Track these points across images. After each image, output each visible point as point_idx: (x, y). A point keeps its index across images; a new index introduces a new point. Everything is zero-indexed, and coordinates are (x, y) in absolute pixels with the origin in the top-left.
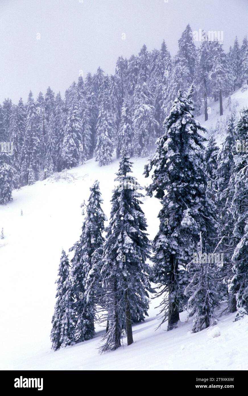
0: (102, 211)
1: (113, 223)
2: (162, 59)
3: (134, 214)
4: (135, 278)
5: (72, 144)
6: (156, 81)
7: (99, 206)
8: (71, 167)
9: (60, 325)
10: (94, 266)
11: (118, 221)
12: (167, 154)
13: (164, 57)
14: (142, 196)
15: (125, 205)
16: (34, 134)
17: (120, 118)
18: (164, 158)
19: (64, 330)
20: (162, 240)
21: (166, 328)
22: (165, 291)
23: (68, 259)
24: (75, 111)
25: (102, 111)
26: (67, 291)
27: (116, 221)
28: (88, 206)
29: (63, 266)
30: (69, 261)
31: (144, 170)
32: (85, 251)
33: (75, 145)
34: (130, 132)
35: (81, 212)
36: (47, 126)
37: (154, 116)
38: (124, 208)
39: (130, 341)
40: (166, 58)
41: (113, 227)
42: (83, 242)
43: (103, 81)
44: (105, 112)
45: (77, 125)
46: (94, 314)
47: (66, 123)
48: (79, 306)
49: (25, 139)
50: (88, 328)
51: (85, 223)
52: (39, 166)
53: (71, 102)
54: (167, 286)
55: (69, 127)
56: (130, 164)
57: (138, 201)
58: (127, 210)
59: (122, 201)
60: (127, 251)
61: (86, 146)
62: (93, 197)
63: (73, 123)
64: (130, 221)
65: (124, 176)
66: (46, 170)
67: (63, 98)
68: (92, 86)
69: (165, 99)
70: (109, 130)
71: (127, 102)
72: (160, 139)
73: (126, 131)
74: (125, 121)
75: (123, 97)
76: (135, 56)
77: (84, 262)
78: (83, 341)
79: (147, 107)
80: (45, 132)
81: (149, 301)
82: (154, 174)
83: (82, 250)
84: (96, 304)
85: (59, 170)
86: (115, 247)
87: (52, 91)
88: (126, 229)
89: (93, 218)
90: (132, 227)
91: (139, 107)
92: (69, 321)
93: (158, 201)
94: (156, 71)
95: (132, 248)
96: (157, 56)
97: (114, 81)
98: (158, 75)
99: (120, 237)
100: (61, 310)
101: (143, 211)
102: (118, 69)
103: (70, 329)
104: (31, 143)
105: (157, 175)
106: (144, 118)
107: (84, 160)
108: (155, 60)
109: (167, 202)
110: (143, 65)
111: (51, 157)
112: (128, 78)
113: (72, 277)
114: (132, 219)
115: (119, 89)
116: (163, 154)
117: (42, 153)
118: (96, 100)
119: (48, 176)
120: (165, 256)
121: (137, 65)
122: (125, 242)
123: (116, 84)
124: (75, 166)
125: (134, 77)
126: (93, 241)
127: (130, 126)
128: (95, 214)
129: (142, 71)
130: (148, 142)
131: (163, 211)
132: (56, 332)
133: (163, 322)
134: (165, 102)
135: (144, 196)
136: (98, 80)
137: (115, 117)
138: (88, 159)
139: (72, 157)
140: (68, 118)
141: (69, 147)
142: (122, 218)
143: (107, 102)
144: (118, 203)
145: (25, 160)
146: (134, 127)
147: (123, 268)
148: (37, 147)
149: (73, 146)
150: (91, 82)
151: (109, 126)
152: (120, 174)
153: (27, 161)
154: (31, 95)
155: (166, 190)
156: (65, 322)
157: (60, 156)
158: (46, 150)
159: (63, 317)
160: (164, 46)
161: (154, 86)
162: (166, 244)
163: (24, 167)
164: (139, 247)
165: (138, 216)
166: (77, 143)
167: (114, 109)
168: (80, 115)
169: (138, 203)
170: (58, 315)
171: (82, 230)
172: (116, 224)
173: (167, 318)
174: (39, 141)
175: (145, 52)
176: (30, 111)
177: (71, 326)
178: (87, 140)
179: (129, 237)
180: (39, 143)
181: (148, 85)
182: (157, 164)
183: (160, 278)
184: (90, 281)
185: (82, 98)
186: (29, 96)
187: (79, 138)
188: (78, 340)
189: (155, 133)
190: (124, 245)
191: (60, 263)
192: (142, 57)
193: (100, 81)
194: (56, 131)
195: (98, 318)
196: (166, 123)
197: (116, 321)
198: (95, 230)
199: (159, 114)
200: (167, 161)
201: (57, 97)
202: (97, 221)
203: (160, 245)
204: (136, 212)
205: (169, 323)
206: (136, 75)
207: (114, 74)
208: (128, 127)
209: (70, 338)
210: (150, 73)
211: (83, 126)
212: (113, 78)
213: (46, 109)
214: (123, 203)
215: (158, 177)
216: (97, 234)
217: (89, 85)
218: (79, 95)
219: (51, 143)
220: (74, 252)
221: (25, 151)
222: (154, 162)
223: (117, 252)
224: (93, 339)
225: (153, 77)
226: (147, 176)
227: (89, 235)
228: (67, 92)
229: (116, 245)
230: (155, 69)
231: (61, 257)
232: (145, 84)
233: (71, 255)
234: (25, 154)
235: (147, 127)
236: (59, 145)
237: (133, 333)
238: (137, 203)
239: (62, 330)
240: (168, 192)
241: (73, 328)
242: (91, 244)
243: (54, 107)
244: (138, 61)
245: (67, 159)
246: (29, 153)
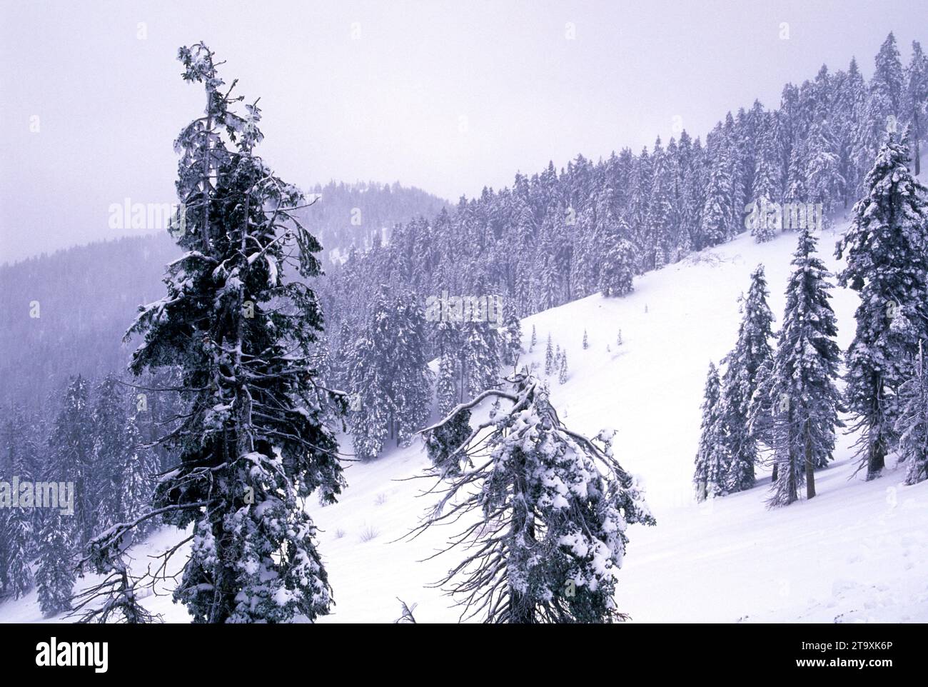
0: (768, 308)
1: (788, 325)
2: (851, 85)
3: (820, 312)
4: (820, 404)
5: (717, 211)
6: (842, 118)
7: (763, 300)
8: (716, 244)
9: (707, 467)
10: (760, 385)
11: (796, 321)
12: (870, 226)
13: (853, 81)
14: (831, 286)
15: (806, 300)
16: (664, 197)
17: (787, 172)
18: (864, 232)
19: (713, 474)
20: (861, 350)
21: (865, 477)
22: (863, 424)
23: (717, 376)
24: (722, 164)
25: (760, 164)
26: (716, 419)
27: (793, 323)
28: (748, 301)
29: (711, 385)
30: (720, 378)
31: (835, 249)
32: (743, 364)
33: (722, 212)
34: (803, 192)
35: (738, 309)
36: (681, 186)
37: (838, 169)
38: (804, 303)
39: (811, 494)
40: (857, 83)
41: (788, 331)
42: (740, 350)
43: (762, 119)
44: (767, 165)
45: (725, 183)
46: (755, 453)
47: (708, 181)
48: (734, 441)
49: (651, 205)
50: (746, 473)
51: (743, 325)
52: (670, 244)
53: (716, 151)
54: (867, 416)
55: (713, 186)
56: (813, 240)
57: (825, 294)
58: (808, 307)
59: (801, 293)
60: (809, 366)
61: (736, 213)
62: (756, 287)
63: (719, 181)
64: (812, 322)
65: (804, 257)
66: (680, 249)
67: (704, 144)
68: (747, 127)
69: (855, 144)
70: (772, 191)
71: (798, 149)
72: (860, 203)
73: (796, 192)
74: (794, 177)
75: (791, 142)
76: (810, 82)
77: (741, 380)
78: (739, 491)
79: (828, 156)
80: (678, 195)
81: (834, 439)
82: (849, 254)
83: (738, 362)
84: (757, 440)
85: (699, 249)
86: (791, 359)
87: (688, 136)
88: (807, 333)
89: (755, 317)
90: (816, 331)
91: (816, 157)
92: (719, 463)
93: (856, 293)
94: (842, 102)
95: (816, 361)
96: (842, 81)
97: (779, 119)
98: (844, 109)
99: (798, 345)
100: (708, 446)
101: (833, 309)
102: (784, 102)
103: (720, 473)
104: (659, 210)
105: (854, 256)
106: (823, 172)
107: (734, 234)
108: (839, 86)
109: (869, 295)
110: (822, 94)
111: (687, 230)
112: (800, 115)
113: (724, 401)
114: (817, 319)
115: (787, 131)
116: (863, 225)
117: (674, 224)
118: (752, 147)
119: (683, 257)
120: (865, 374)
121: (812, 95)
122: (806, 352)
123: (781, 123)
124: (721, 243)
125: (808, 112)
126: (754, 350)
127: (802, 185)
128: (758, 312)
129: (820, 104)
130: (829, 207)
131: (862, 309)
132: (701, 476)
133: (860, 468)
134: (854, 148)
135: (833, 287)
136: (755, 118)
137: (780, 171)
138: (739, 233)
139: (718, 229)
140: (713, 174)
141: (713, 216)
142: (801, 318)
143: (768, 150)
144: (795, 297)
145: (651, 234)
146: (808, 186)
147: (803, 389)
148: (667, 216)
149: (718, 214)
150: (745, 122)
151: (771, 185)
152: (799, 255)
153: (653, 236)
154: (658, 141)
155: (867, 278)
156: (714, 463)
157: (700, 229)
158: (679, 219)
159: (711, 457)
160: (853, 66)
161: (839, 124)
162: (867, 357)
163: (649, 245)
164: (825, 360)
165: (825, 315)
166: (724, 209)
167: (778, 160)
168: (729, 168)
169: (825, 297)
170: (704, 453)
171: (738, 334)
172: (793, 326)
173: (867, 462)
174: (671, 207)
175: (824, 76)
176: (659, 165)
177: (722, 469)
178: (738, 205)
179: (811, 346)
180: (670, 210)
181: (830, 124)
182: (854, 240)
183: (856, 405)
184: (753, 407)
185: (732, 145)
186: (656, 143)
187: (727, 202)
188: (732, 489)
189: (839, 194)
190: (804, 357)
191: (707, 380)
192: (821, 83)
193: (758, 119)
194: (693, 193)
195: (761, 460)
196: (868, 181)
197: (792, 464)
198: (758, 334)
199: (845, 166)
200: (869, 237)
201: (695, 144)
202: (760, 322)
203: (858, 358)
204: (822, 310)
205: (869, 469)
206: (811, 109)
207: (778, 108)
208: (799, 186)
209: (720, 486)
210: (832, 107)
211: (733, 185)
212: (777, 115)
213: (680, 161)
214: (804, 296)
215: (855, 258)
216: (760, 340)
217: (742, 125)
218: (728, 141)
219: (688, 210)
220: (726, 366)
221: (650, 221)
222: (851, 237)
223: (794, 366)
224: (753, 489)
225: (836, 112)
226: (840, 257)
227: (749, 341)
228: (709, 136)
229: (792, 356)
230: (840, 100)
231: (708, 372)
232: (825, 122)
233: (723, 370)
234: (651, 226)
235: (828, 186)
236: (699, 213)
237: (815, 482)
238: (823, 296)
239: (710, 474)
240: (870, 281)
241: (724, 472)
242: (752, 355)
243: (691, 159)
244: (815, 89)
245: (709, 233)
246: (657, 225)
